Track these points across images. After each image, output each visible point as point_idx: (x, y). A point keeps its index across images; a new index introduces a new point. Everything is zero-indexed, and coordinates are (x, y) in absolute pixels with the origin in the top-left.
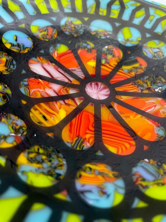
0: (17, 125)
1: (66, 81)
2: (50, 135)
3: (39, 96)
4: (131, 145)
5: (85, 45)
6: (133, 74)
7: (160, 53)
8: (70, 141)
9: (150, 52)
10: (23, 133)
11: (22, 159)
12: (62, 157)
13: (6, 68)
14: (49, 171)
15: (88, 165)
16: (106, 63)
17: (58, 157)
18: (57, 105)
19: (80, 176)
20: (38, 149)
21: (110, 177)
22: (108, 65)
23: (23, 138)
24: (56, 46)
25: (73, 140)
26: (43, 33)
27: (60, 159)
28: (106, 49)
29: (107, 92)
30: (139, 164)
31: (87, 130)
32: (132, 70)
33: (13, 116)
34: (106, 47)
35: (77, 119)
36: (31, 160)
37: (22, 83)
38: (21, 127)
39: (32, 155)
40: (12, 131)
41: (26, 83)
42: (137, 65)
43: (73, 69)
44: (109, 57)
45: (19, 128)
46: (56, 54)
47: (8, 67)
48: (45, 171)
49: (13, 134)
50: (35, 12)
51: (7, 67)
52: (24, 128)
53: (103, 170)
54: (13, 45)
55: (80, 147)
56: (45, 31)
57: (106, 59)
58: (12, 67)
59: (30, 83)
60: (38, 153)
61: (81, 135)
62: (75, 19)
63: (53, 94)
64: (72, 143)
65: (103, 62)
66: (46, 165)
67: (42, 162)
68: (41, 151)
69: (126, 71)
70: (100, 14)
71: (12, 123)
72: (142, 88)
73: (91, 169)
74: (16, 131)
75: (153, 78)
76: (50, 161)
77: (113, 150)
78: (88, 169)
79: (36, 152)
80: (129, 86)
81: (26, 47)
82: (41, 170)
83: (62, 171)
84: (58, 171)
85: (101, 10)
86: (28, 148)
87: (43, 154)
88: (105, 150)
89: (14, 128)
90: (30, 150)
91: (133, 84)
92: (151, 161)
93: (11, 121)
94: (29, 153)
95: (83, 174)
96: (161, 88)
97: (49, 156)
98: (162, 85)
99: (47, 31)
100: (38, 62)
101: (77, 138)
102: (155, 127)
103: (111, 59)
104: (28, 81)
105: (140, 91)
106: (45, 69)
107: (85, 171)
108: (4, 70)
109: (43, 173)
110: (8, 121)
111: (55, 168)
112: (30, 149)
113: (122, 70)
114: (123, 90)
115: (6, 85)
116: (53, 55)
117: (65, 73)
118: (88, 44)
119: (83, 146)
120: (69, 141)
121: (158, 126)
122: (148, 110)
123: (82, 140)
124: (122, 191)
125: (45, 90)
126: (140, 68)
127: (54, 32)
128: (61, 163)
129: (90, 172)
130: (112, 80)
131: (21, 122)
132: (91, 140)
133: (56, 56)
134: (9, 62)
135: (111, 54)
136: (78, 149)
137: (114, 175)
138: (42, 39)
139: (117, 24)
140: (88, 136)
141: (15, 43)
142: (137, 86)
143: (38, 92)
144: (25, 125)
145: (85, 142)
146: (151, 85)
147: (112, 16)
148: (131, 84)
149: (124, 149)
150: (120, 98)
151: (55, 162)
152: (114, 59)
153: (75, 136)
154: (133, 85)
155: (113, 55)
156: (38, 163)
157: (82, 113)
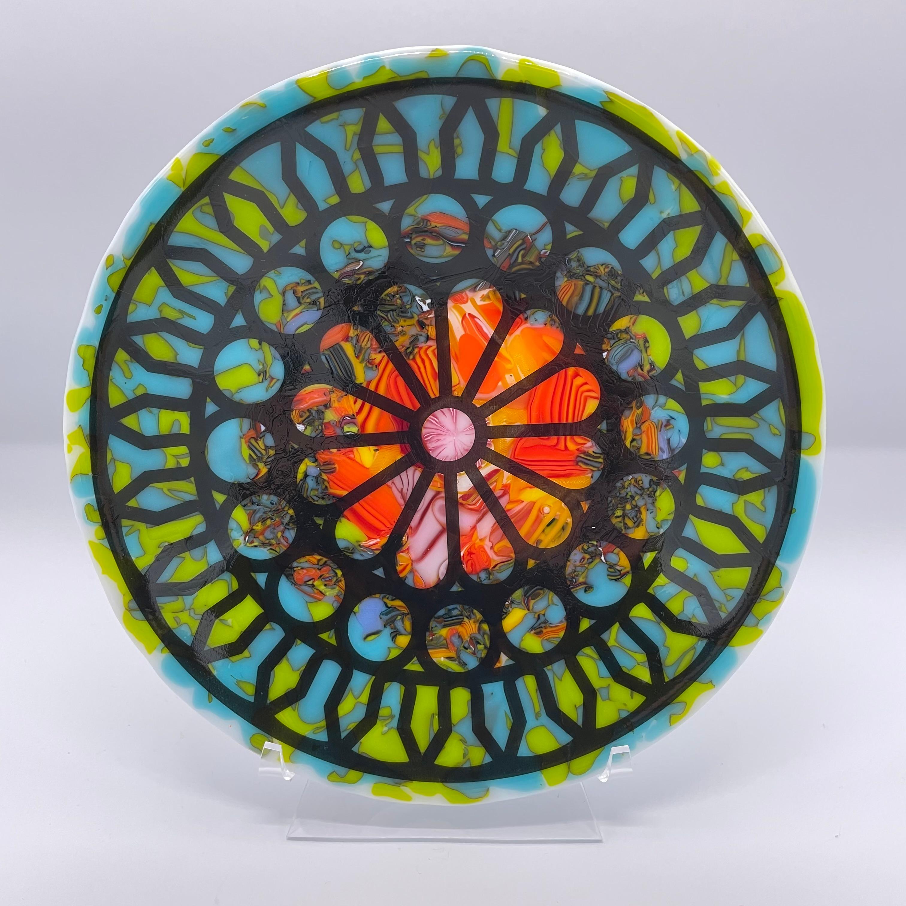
0: (584, 558)
1: (440, 503)
2: (585, 506)
3: (506, 543)
4: (576, 375)
5: (311, 483)
6: (378, 357)
7: (301, 289)
8: (589, 473)
9: (297, 315)
10: (597, 546)
11: (638, 534)
12: (621, 481)
13: (466, 619)
14: (649, 496)
15: (628, 444)
16: (355, 424)
17: (623, 487)
18: (514, 509)
19: (647, 454)
20: (617, 517)
21: (642, 412)
22: (360, 418)
23: (604, 544)
24: (347, 548)
25: (585, 470)
26: (322, 588)
27: (626, 484)
28: (306, 428)
29: (444, 414)
30: (614, 368)
31: (558, 447)
32: (367, 357)
33: (569, 570)
34: (301, 427)
35: (538, 468)
36: (638, 523)
37: (486, 582)
38: (585, 551)
39: (630, 523)
40: (597, 561)
41: (483, 575)
42: (348, 348)
43: (398, 495)
44: (330, 416)
45: (588, 553)
46: (372, 542)
47: (461, 617)
48: (650, 500)
49: (603, 558)
50: (268, 627)
51: (463, 618)
52: (586, 547)
53: (632, 421)
54: (395, 634)
55: (599, 458)
56: (313, 586)
57: (341, 424)
58: (455, 612)
59: (478, 569)
60: (624, 516)
61: (572, 458)
62: (232, 525)
63: (489, 521)
64: (593, 471)
65: (353, 429)
66: (640, 502)
67: (637, 509)
68: (619, 513)
69: (374, 375)
70: (185, 462)
71: (582, 566)
72: (422, 339)
73: (633, 440)
74: (594, 556)
75: (388, 312)
76: (633, 497)
77: (592, 406)
78: (634, 443)
79: (624, 519)
80: (419, 368)
81: (385, 608)
82: (649, 506)
83: (645, 479)
84: (646, 485)
85: (171, 464)
86: (620, 532)
87: (624, 509)
88: (595, 418)
89: (590, 560)
90: (623, 528)
91: (411, 357)
92: (604, 347)
93: (578, 569)
94: (627, 527)
95: (643, 450)
96: (417, 298)
97: (624, 500)
98: (408, 292)
99: (310, 582)
100: (412, 571)
101: (580, 464)
102: (528, 325)
103: (337, 410)
104: (478, 574)
105: (433, 344)
106: (426, 553)
107: (639, 449)
108: (472, 621)
109: (653, 503)
110: (580, 573)
111: (642, 489)
112: (621, 528)
113: (369, 383)
114: (435, 380)
115: (507, 603)
116: (378, 546)
117: (418, 509)
118: (306, 475)
119: (593, 452)
120: (590, 475)
121: (526, 319)
122: (485, 333)
123: (582, 455)
124: (662, 399)
125: (485, 538)
126: (358, 341)
127: (307, 565)
128: (633, 482)
129: (639, 441)
130: (409, 405)
131: (575, 554)
132: (579, 440)
133: (378, 540)
134: (445, 621)
135: (320, 413)
136: (601, 460)
137: (638, 408)
138: (342, 584)
139: (211, 408)
140: (571, 446)
141: (387, 632)
142: (416, 350)
143: (496, 548)
144: (581, 546)
145: (586, 450)
146: (412, 317)
147: (185, 429)
148: (411, 362)
149: (586, 387)
150: (458, 386)
151: (632, 490)
152: (336, 405)
153: (578, 468)
154: (414, 359)
155: (322, 408)
156: (639, 512)
157: (521, 461)
